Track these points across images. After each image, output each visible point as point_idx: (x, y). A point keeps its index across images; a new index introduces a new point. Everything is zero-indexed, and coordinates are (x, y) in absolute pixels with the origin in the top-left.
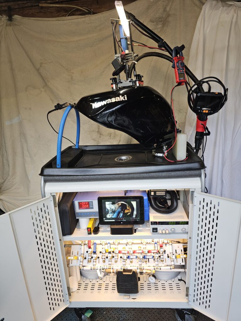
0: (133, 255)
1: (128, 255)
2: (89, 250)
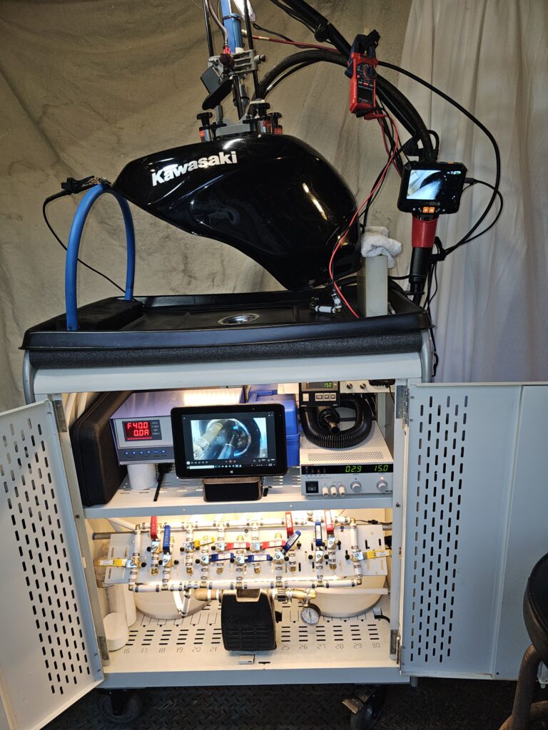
0: (261, 552)
1: (249, 553)
2: (154, 543)
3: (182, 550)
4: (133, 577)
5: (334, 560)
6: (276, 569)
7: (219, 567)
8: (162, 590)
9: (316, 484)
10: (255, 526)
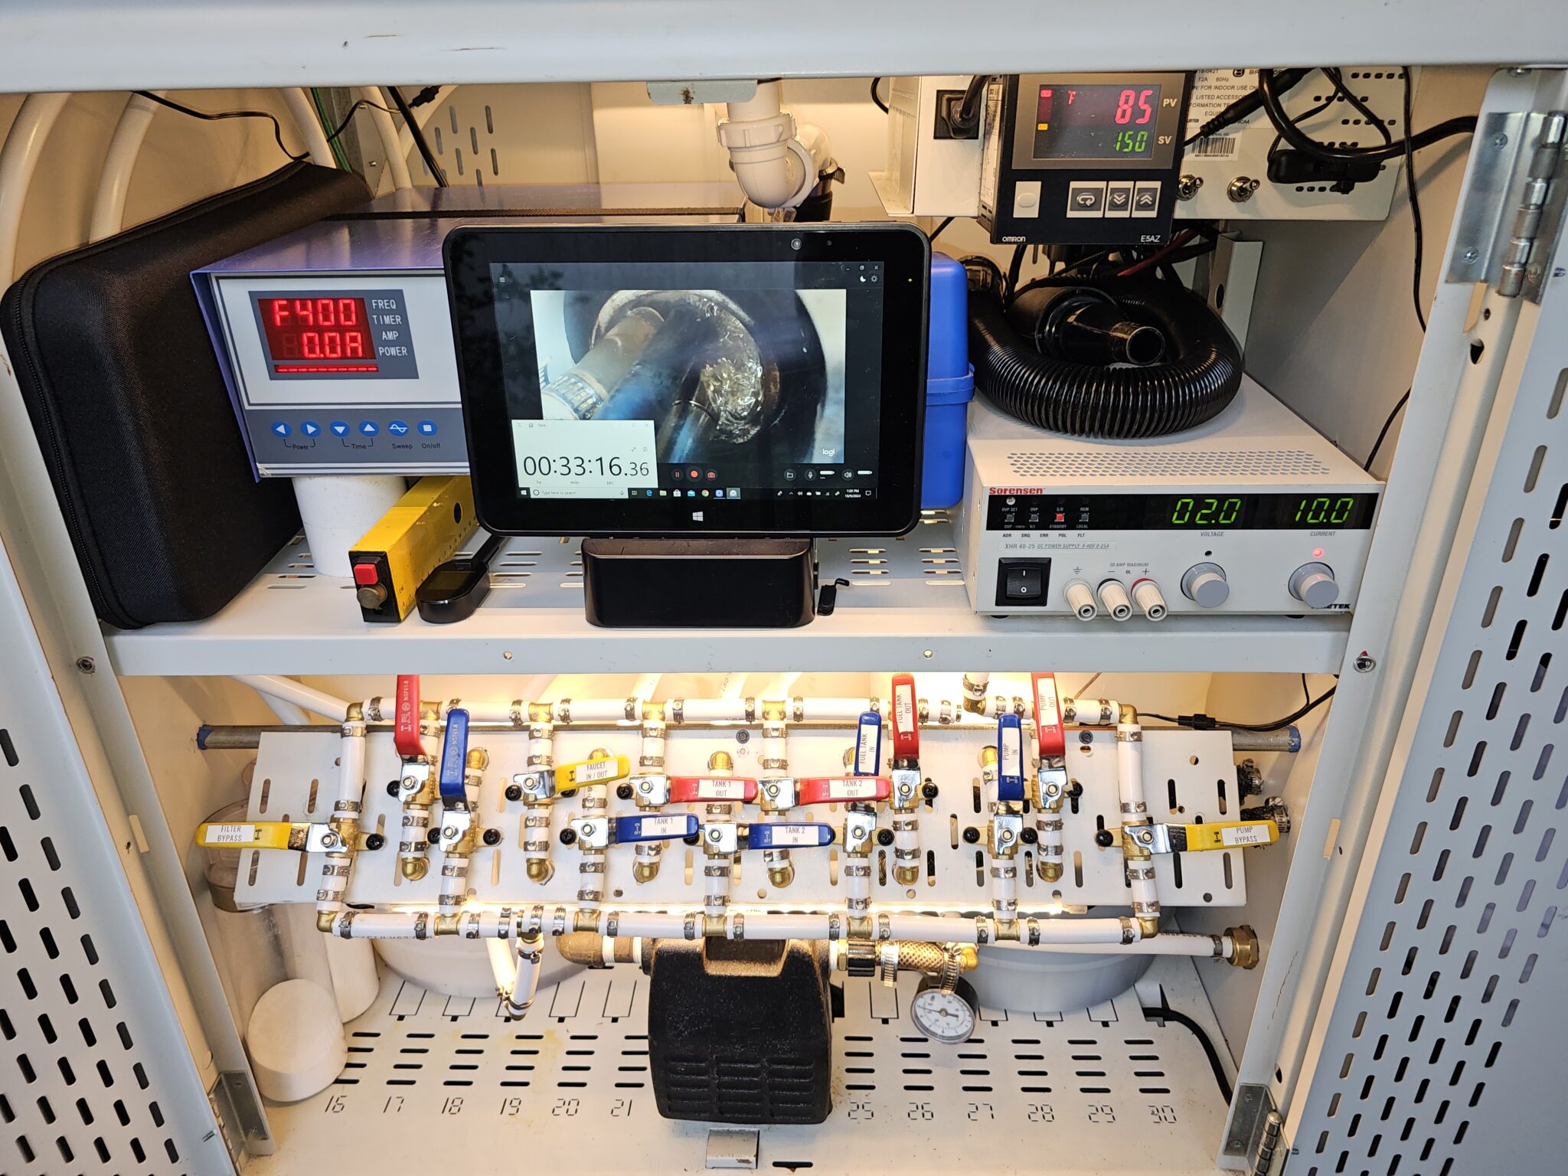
0: (798, 816)
2: (411, 770)
3: (513, 794)
4: (335, 883)
5: (1059, 850)
6: (849, 871)
7: (645, 862)
8: (437, 933)
9: (1040, 569)
10: (773, 723)
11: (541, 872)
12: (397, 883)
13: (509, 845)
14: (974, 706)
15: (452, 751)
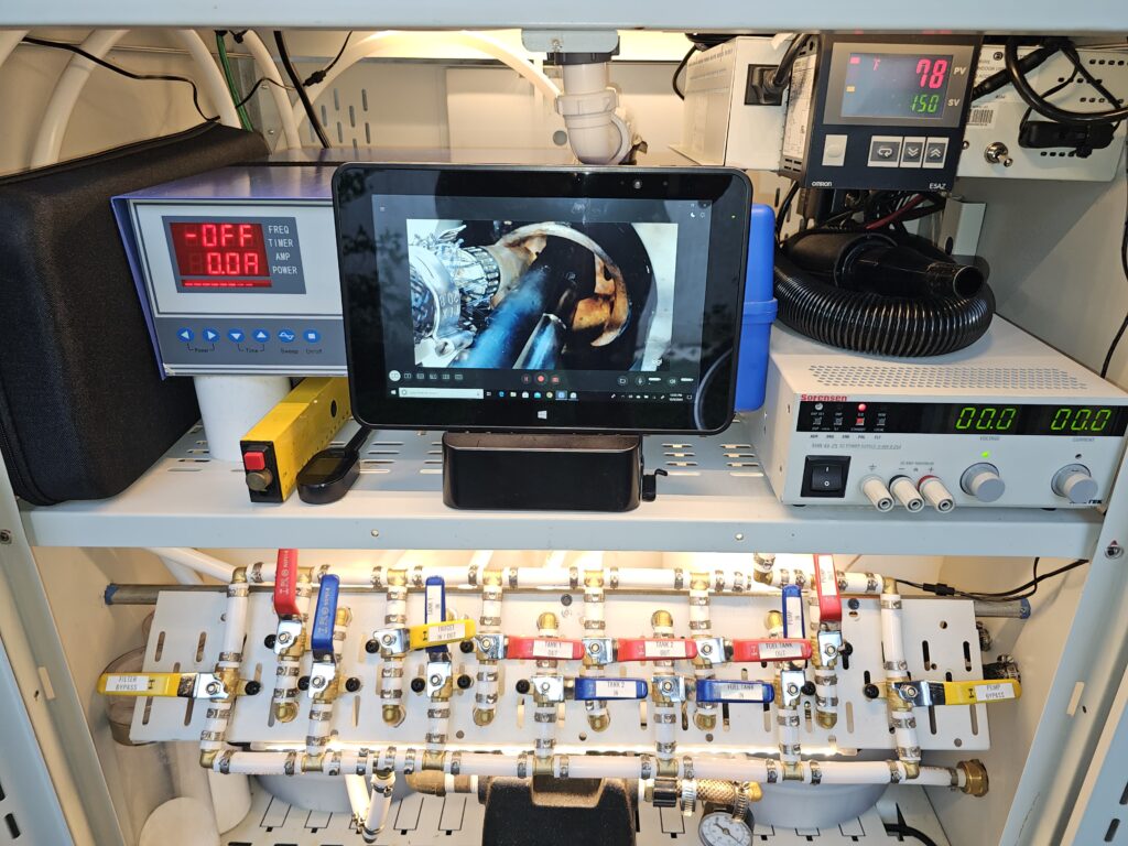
0: (613, 670)
1: (576, 670)
2: (286, 627)
3: (372, 647)
4: (217, 725)
5: (835, 702)
6: (658, 718)
7: (484, 707)
8: (305, 770)
9: (840, 465)
10: (593, 589)
11: (395, 716)
12: (271, 724)
13: (367, 692)
14: (763, 578)
15: (324, 611)
